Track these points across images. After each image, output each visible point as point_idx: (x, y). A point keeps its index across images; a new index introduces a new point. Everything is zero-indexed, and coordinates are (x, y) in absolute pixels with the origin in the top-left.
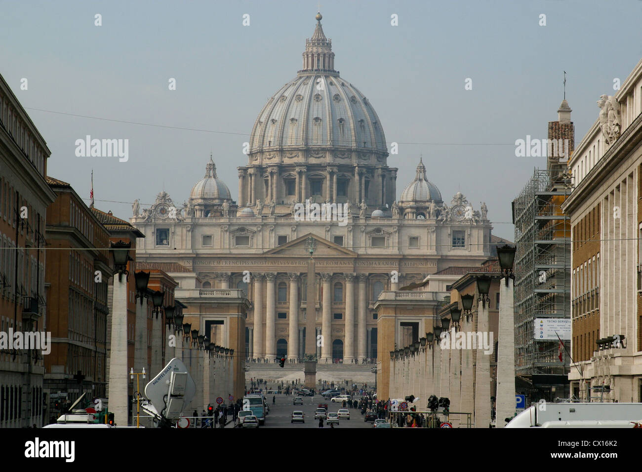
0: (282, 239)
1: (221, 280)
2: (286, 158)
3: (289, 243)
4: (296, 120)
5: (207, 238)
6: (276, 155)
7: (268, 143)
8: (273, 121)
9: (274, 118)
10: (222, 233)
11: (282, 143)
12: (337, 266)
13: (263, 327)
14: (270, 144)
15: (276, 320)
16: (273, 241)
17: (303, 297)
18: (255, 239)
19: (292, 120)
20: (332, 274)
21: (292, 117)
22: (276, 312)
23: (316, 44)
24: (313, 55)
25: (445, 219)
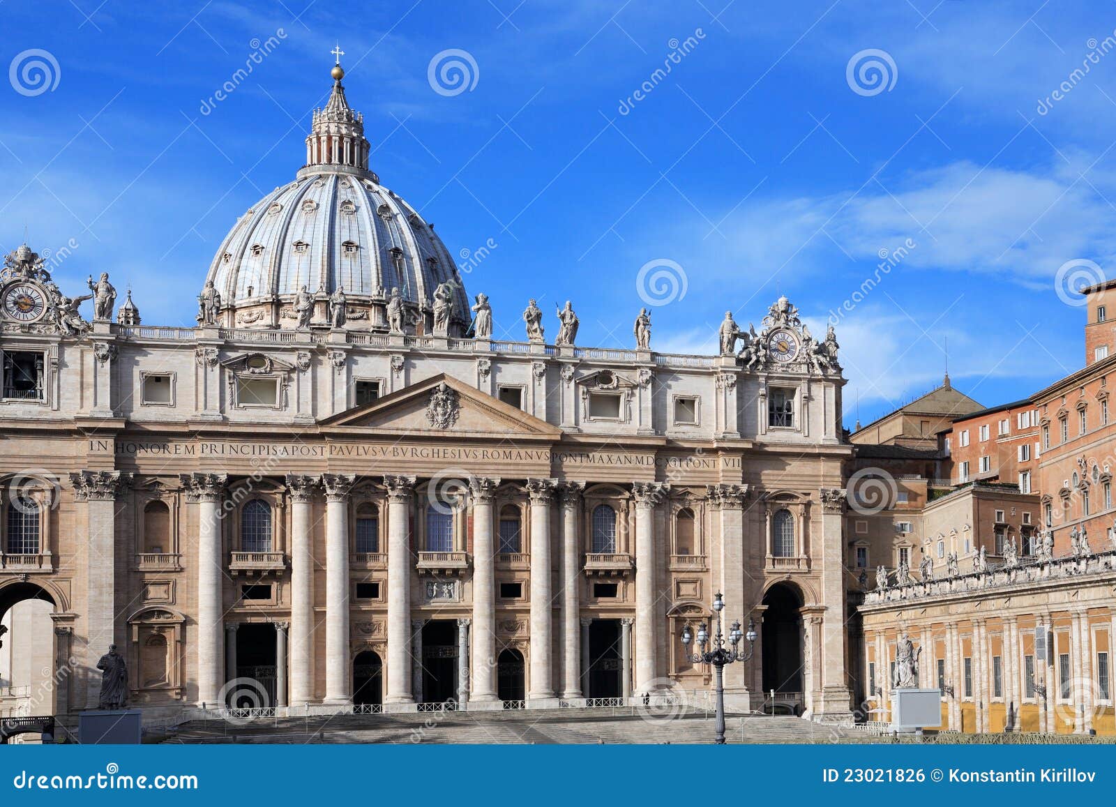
0: (366, 390)
1: (198, 496)
2: (287, 319)
3: (386, 398)
4: (307, 245)
5: (157, 383)
6: (265, 313)
7: (246, 291)
8: (257, 250)
9: (257, 243)
10: (201, 372)
11: (278, 290)
12: (509, 461)
13: (316, 621)
14: (250, 292)
15: (352, 602)
16: (342, 392)
17: (422, 541)
18: (292, 389)
19: (299, 244)
20: (497, 482)
21: (296, 240)
22: (352, 580)
23: (336, 118)
24: (330, 138)
25: (754, 358)
